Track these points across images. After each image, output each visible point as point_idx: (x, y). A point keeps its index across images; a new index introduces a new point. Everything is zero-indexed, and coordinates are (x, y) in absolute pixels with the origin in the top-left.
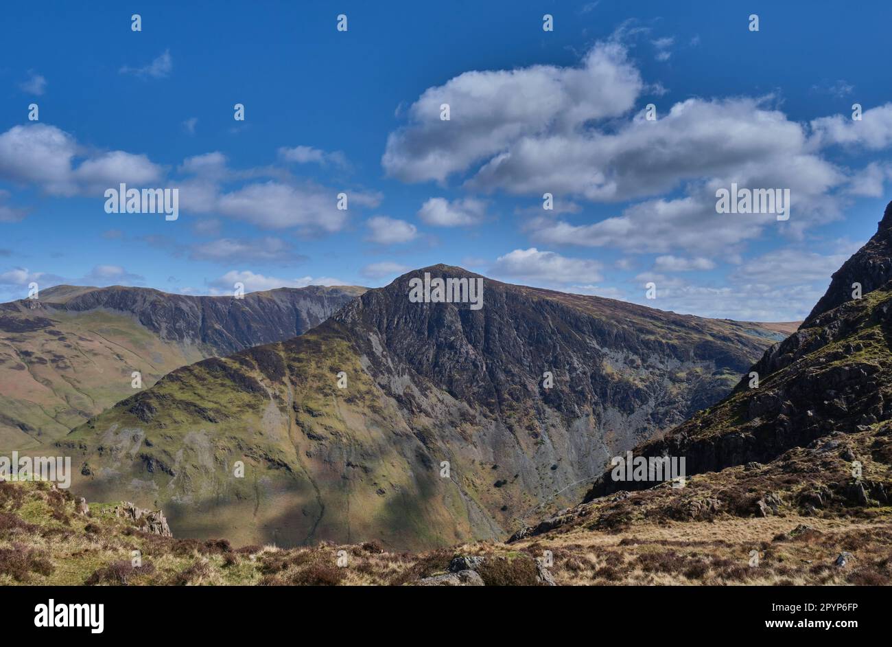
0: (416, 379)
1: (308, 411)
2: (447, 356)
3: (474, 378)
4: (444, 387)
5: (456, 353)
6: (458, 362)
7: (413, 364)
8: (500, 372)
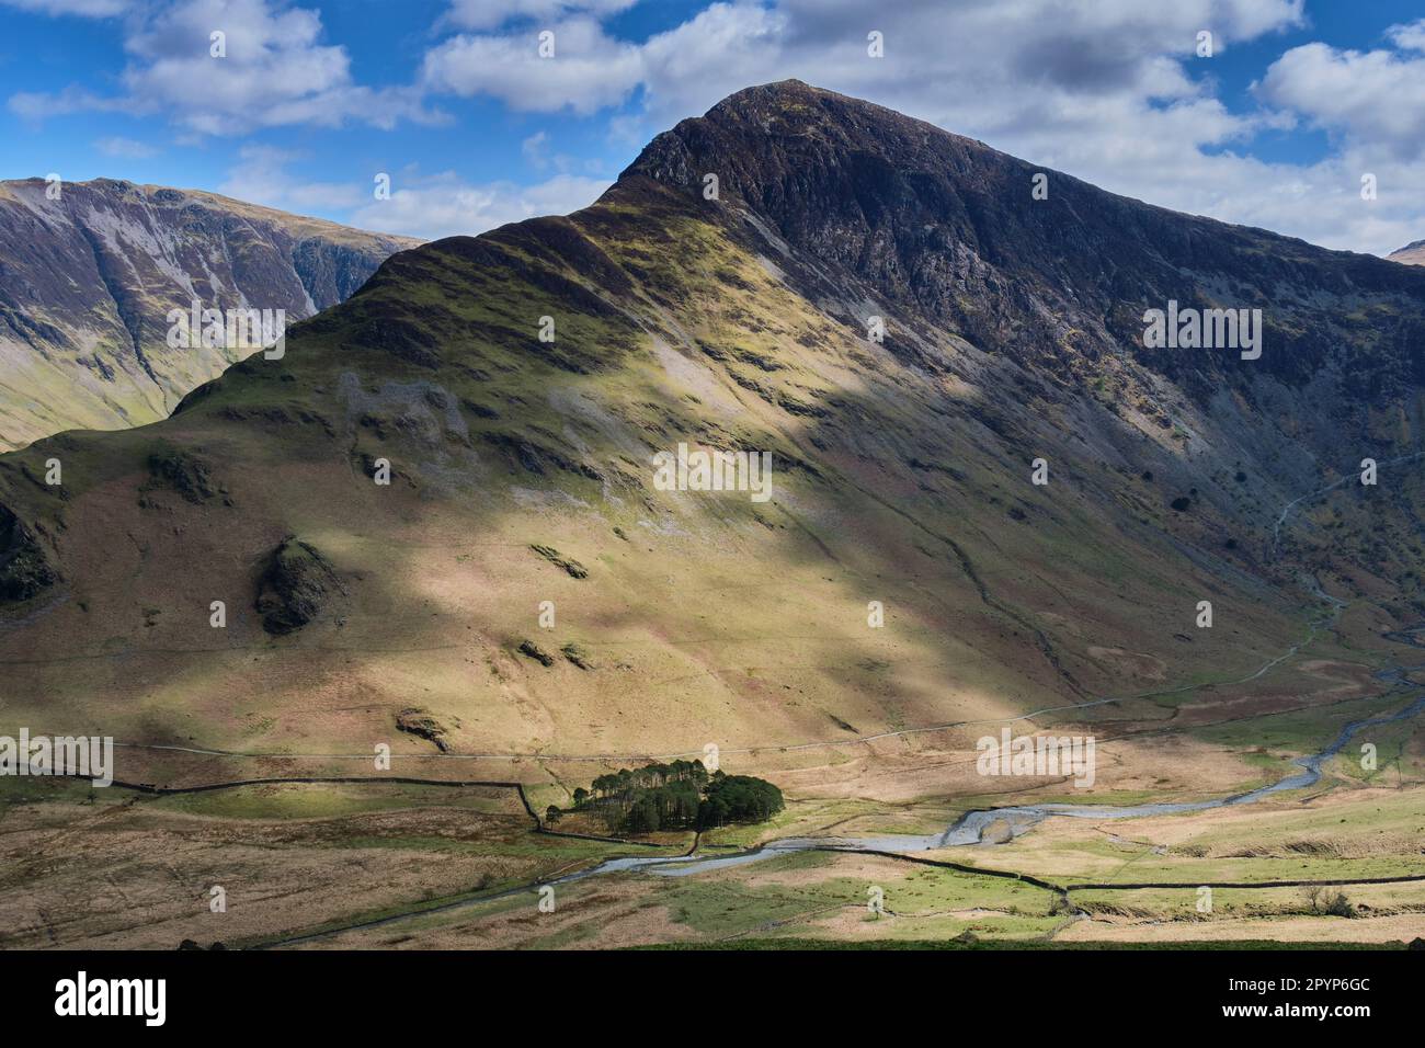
0: (893, 309)
1: (747, 358)
2: (934, 263)
3: (997, 312)
4: (953, 326)
5: (948, 258)
6: (958, 276)
7: (867, 276)
8: (1037, 303)
